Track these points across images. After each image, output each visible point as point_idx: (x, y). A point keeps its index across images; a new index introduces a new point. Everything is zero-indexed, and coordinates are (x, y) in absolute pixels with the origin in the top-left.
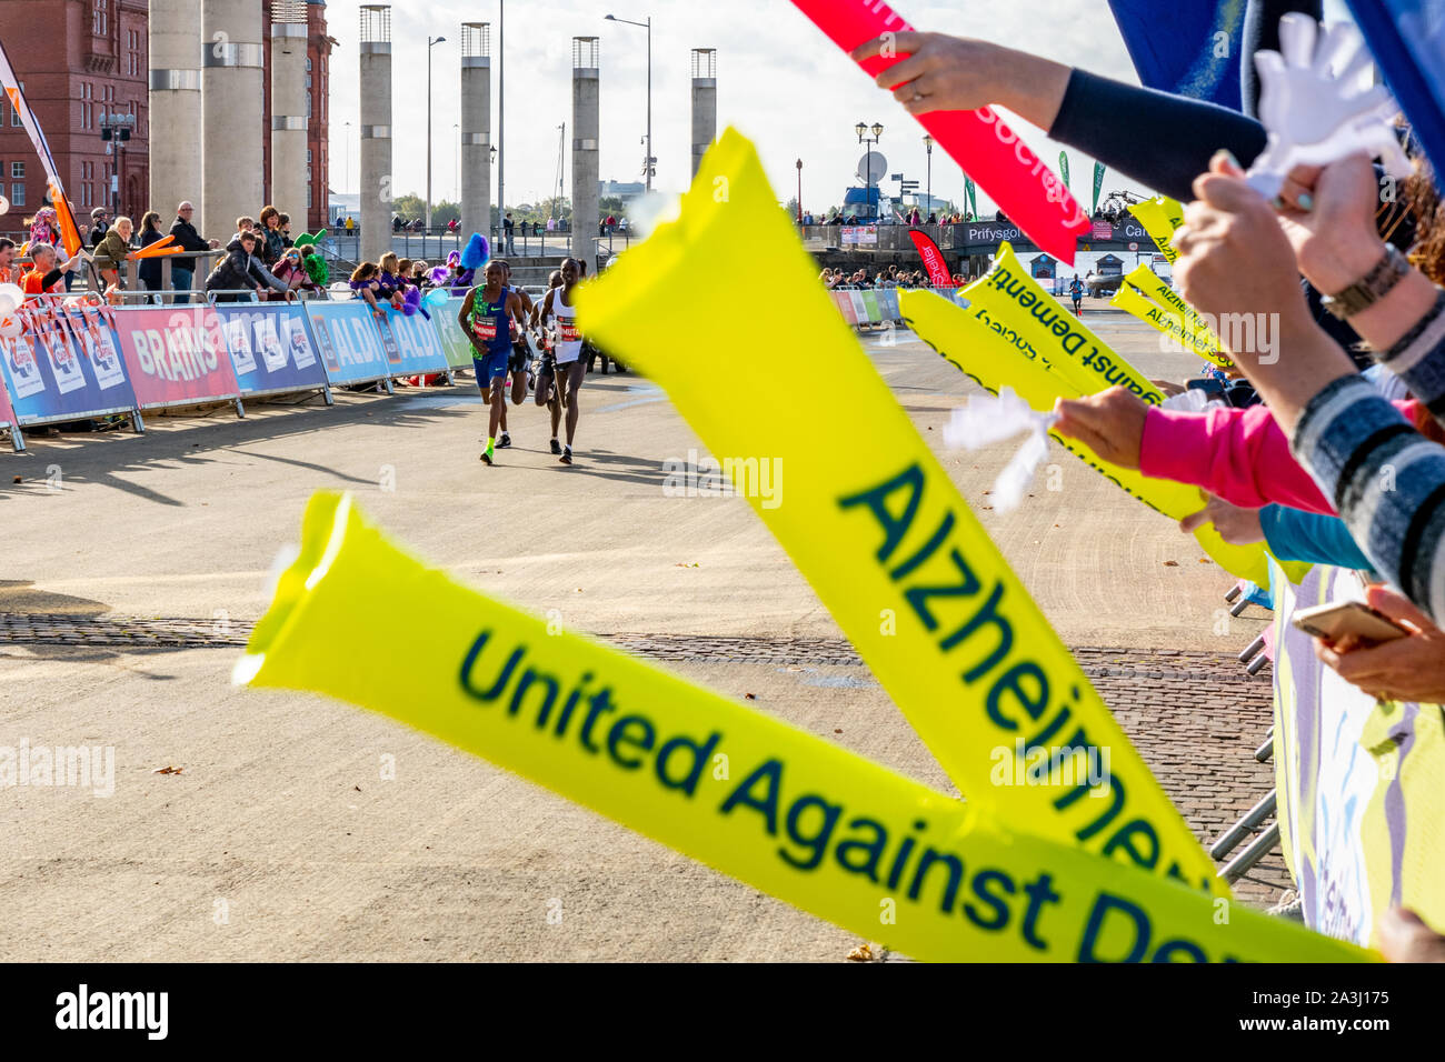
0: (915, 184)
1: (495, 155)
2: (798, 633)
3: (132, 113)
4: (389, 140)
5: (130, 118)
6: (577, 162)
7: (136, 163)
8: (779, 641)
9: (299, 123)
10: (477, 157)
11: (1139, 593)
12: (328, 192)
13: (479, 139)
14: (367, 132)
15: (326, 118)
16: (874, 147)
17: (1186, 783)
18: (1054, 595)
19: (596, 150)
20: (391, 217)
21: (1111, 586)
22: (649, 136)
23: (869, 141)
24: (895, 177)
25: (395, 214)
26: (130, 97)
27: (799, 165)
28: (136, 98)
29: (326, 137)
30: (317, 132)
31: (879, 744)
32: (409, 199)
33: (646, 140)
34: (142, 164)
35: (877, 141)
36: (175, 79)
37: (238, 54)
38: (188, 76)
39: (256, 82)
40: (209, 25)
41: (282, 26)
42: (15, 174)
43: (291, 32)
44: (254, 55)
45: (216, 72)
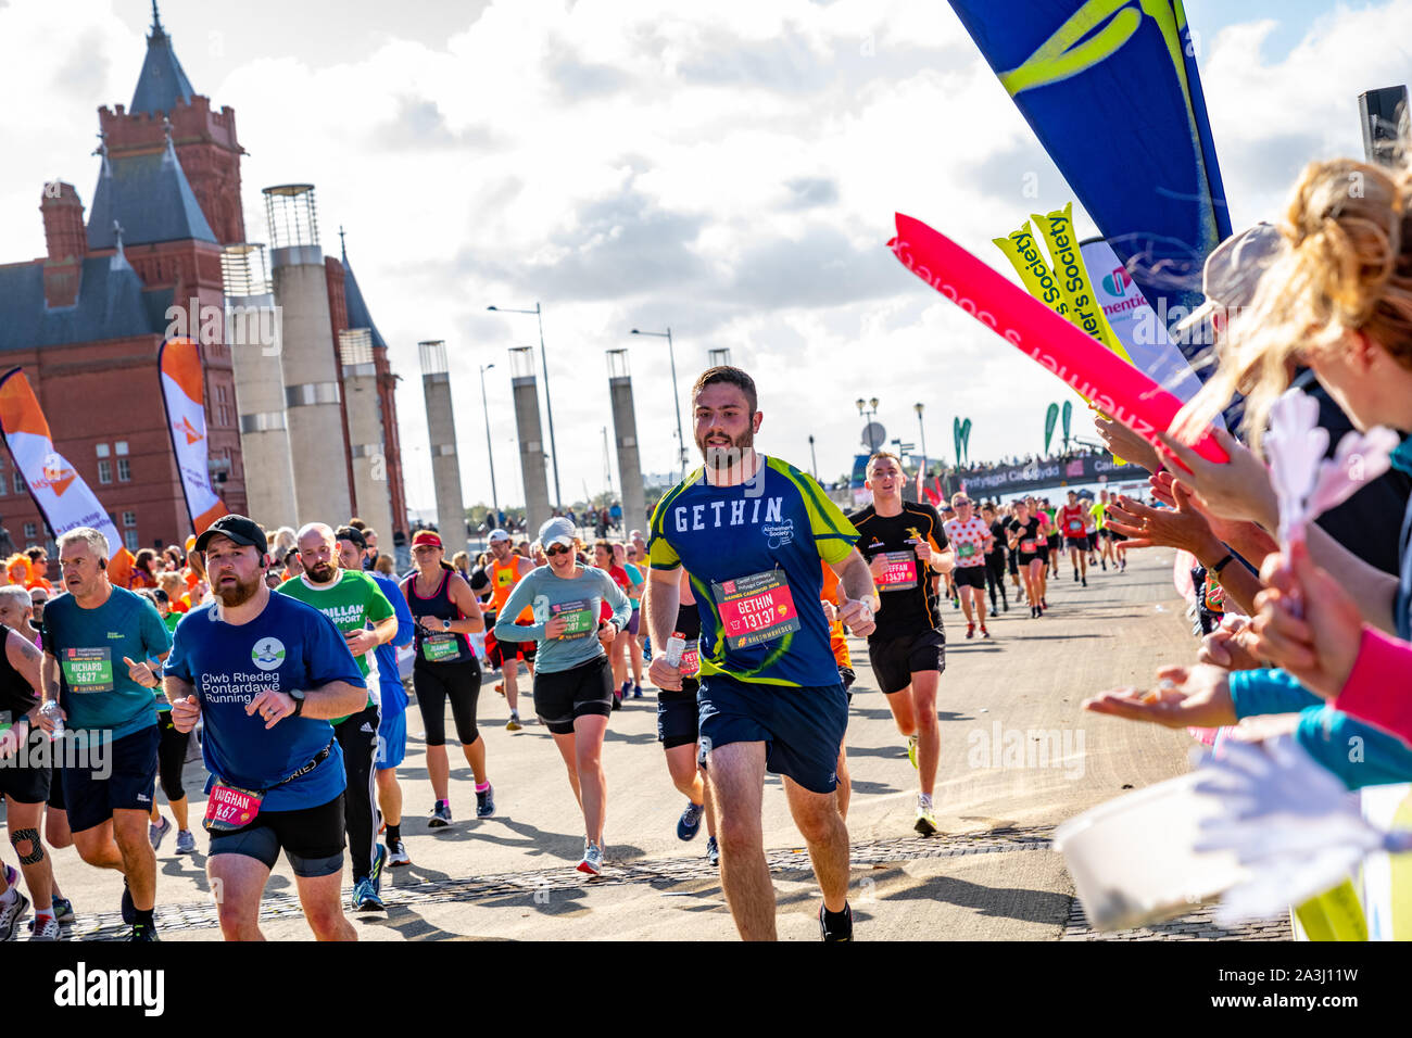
0: (911, 446)
1: (549, 462)
2: (878, 835)
3: (227, 457)
4: (455, 456)
5: (226, 462)
6: (621, 458)
7: (235, 501)
8: (862, 844)
9: (375, 450)
10: (534, 464)
11: (1170, 766)
12: (406, 509)
13: (533, 447)
14: (436, 451)
15: (398, 444)
16: (874, 419)
17: (1252, 926)
18: (1096, 777)
19: (636, 446)
20: (463, 523)
21: (1144, 762)
22: (680, 430)
23: (868, 413)
24: (894, 442)
25: (467, 521)
26: (223, 444)
27: (811, 440)
28: (229, 444)
29: (400, 461)
30: (393, 458)
31: (971, 924)
32: (478, 508)
33: (677, 433)
34: (239, 501)
35: (875, 412)
36: (262, 421)
37: (317, 393)
38: (273, 418)
39: (335, 416)
40: (288, 371)
41: (352, 367)
42: (128, 522)
43: (360, 372)
44: (331, 392)
45: (299, 410)
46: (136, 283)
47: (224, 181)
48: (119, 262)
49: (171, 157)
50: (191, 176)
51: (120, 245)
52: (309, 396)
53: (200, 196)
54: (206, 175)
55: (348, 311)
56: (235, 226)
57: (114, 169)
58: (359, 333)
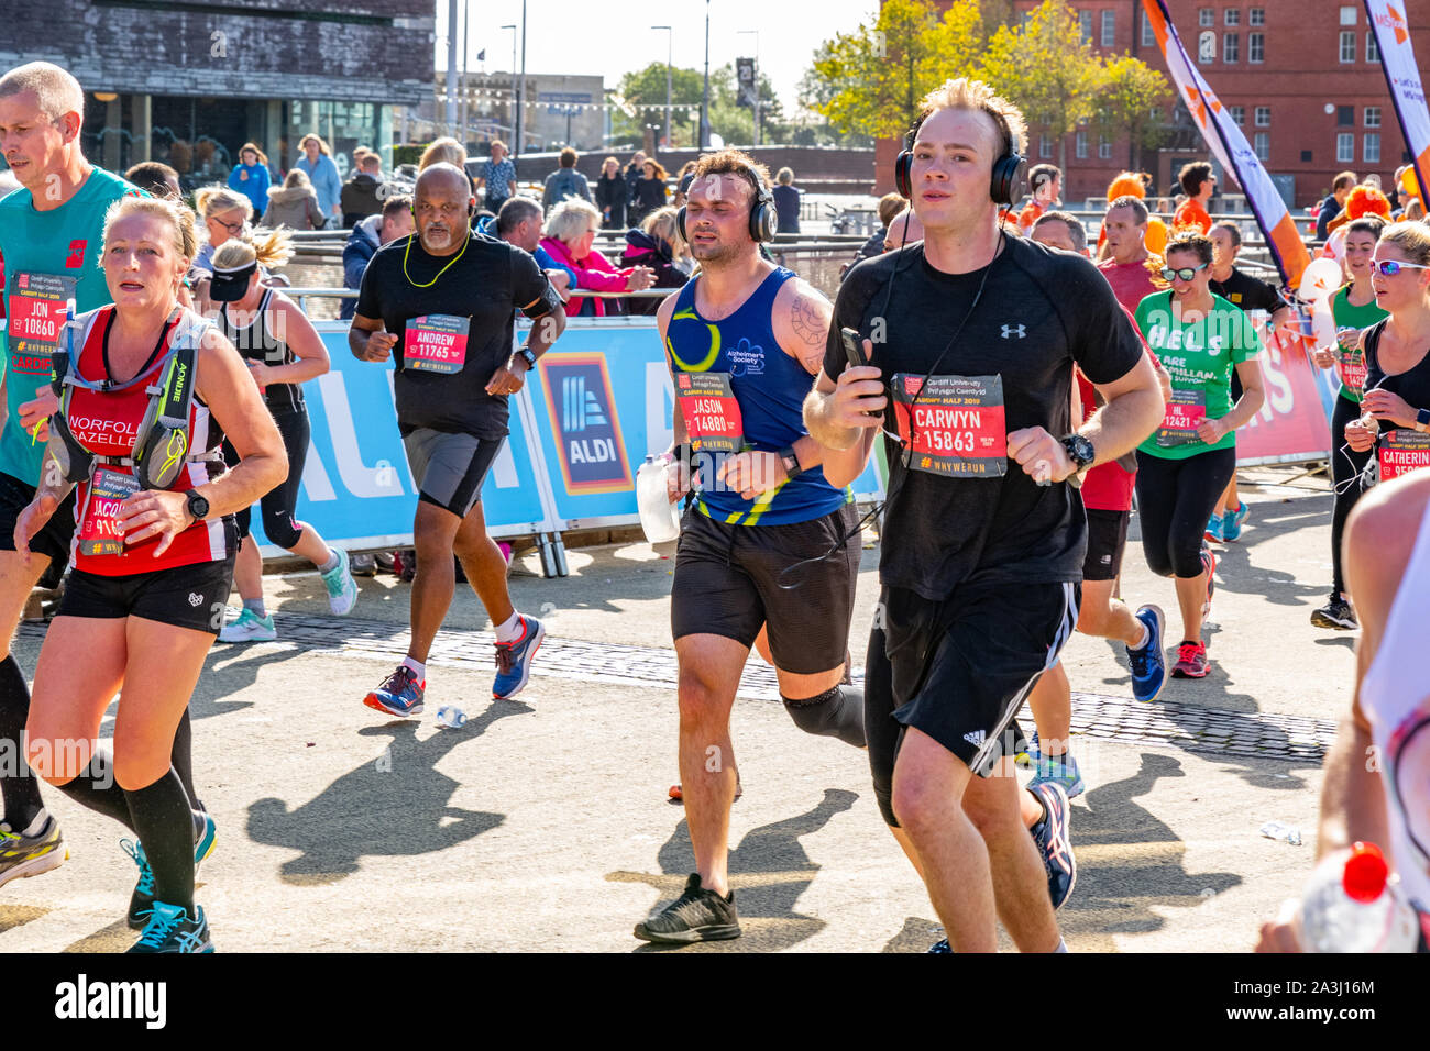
42: (1260, 120)
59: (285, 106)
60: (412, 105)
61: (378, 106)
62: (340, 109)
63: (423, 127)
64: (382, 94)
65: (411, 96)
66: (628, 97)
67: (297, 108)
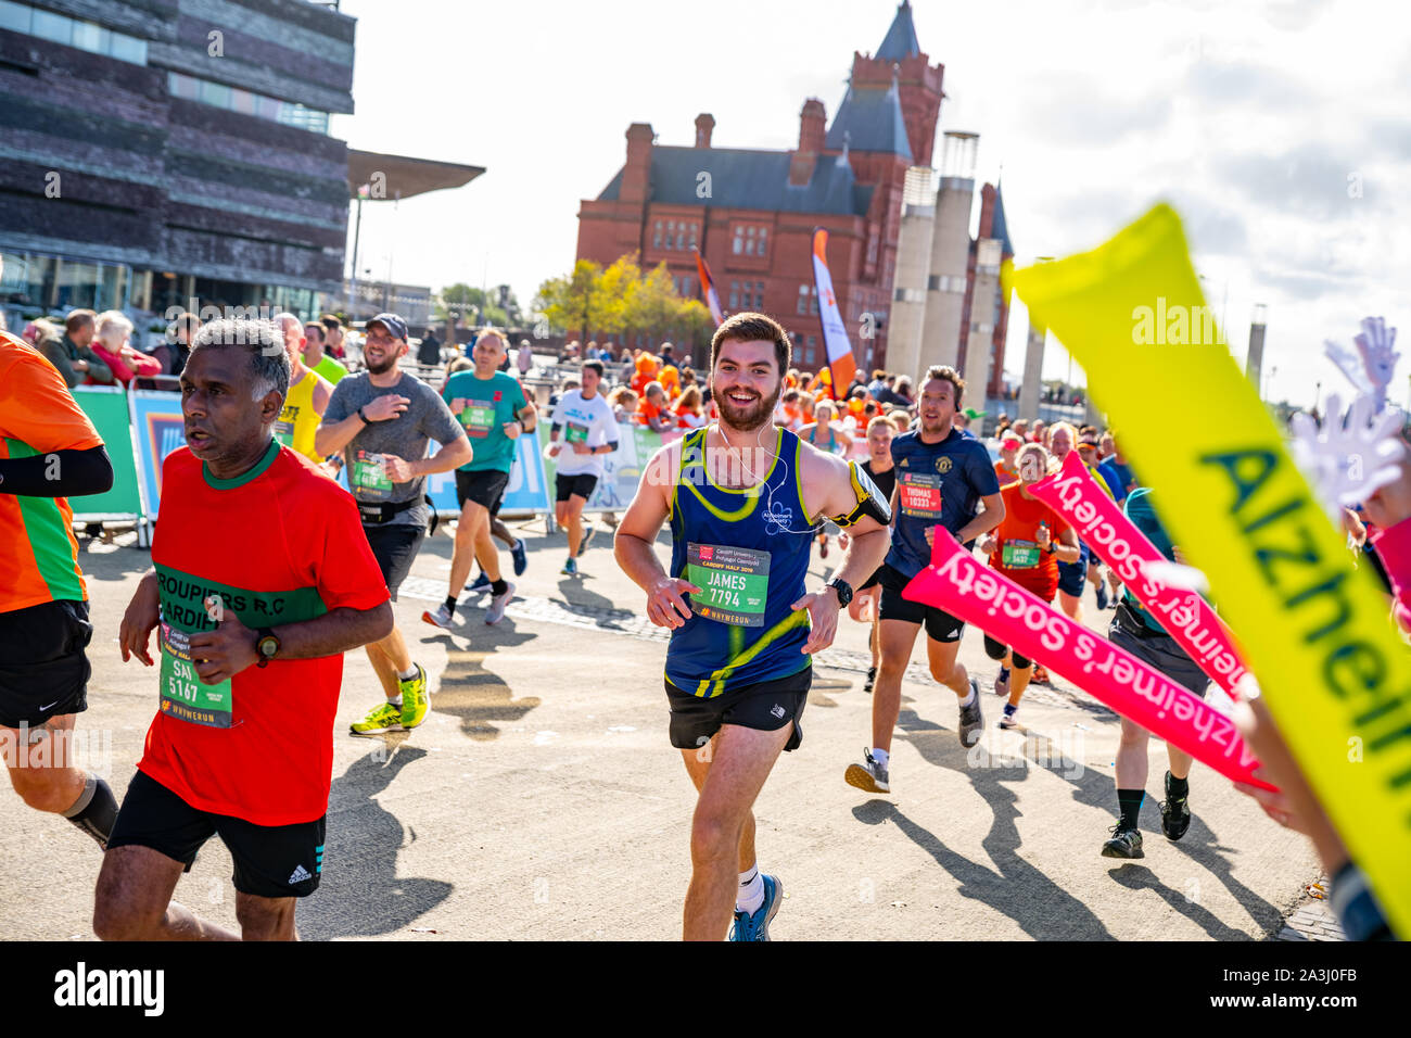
9: (987, 329)
12: (1002, 371)
14: (1031, 339)
29: (1005, 337)
30: (999, 335)
36: (910, 295)
37: (950, 284)
38: (916, 294)
39: (959, 303)
40: (933, 264)
41: (983, 267)
43: (988, 271)
44: (960, 285)
45: (934, 293)
46: (851, 178)
47: (928, 116)
48: (843, 161)
49: (894, 93)
50: (905, 108)
51: (846, 149)
52: (943, 284)
53: (908, 124)
54: (916, 109)
55: (994, 225)
56: (927, 148)
57: (855, 95)
58: (995, 243)
59: (263, 289)
60: (332, 293)
61: (312, 292)
62: (293, 292)
63: (337, 305)
64: (314, 286)
65: (330, 289)
66: (444, 298)
67: (270, 290)
